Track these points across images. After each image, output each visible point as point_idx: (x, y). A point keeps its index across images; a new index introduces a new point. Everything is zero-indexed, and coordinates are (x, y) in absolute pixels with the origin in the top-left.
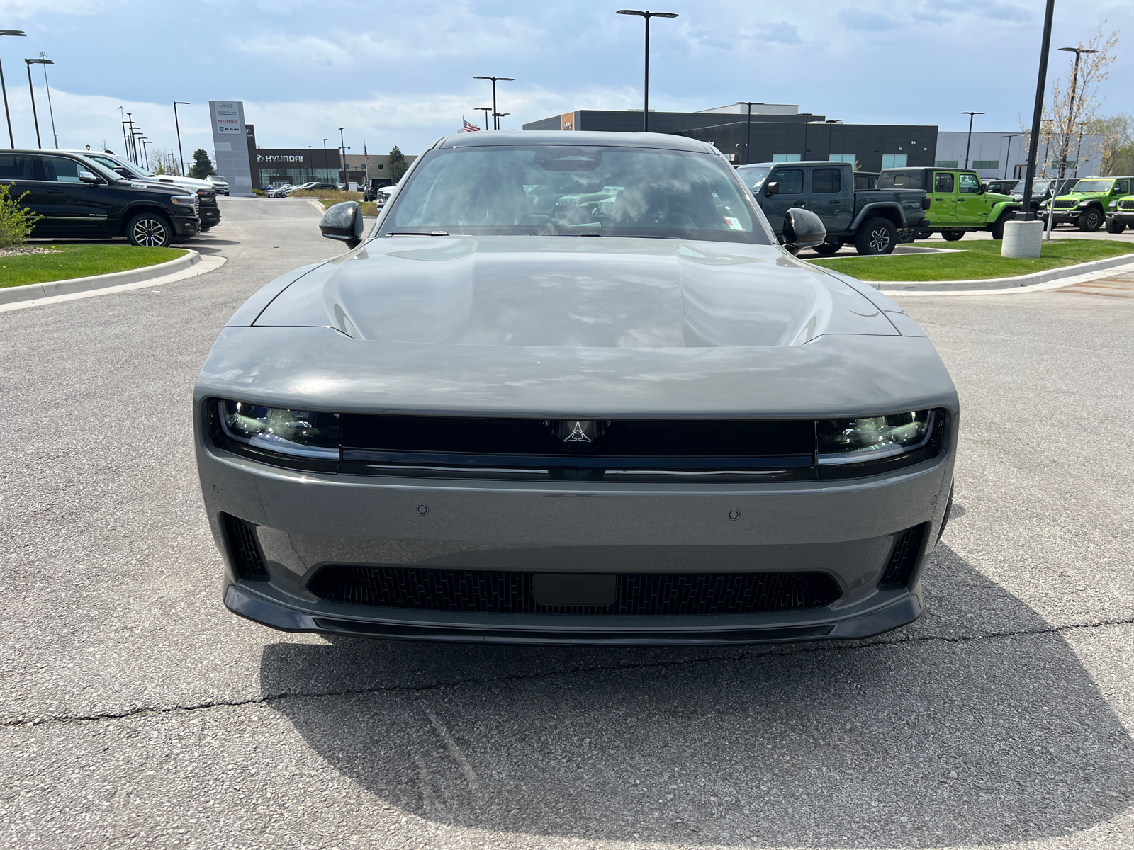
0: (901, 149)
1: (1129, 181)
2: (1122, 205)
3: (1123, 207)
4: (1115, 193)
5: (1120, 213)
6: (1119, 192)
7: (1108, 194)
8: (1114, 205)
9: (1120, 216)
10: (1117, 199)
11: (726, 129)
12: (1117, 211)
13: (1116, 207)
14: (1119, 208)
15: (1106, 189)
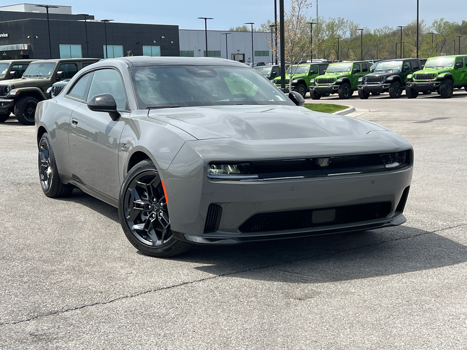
0: (155, 42)
1: (318, 66)
2: (318, 81)
3: (319, 83)
4: (311, 74)
5: (317, 86)
6: (313, 73)
7: (307, 74)
8: (313, 82)
9: (317, 88)
10: (314, 78)
11: (17, 24)
12: (315, 85)
13: (314, 83)
14: (316, 84)
15: (306, 72)
